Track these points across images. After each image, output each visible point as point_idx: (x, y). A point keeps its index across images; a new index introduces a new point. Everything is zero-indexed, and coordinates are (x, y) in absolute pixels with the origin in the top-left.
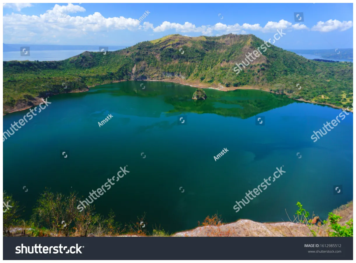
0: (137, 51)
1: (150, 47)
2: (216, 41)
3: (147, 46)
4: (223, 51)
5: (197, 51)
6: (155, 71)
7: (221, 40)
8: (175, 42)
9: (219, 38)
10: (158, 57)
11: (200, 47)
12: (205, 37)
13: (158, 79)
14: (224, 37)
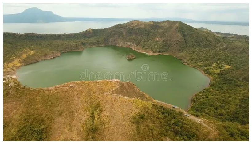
0: (114, 29)
1: (121, 27)
2: (159, 24)
3: (120, 26)
4: (161, 31)
5: (146, 30)
6: (122, 40)
7: (162, 24)
8: (134, 25)
9: (160, 23)
10: (124, 33)
11: (148, 28)
12: (153, 22)
13: (122, 45)
14: (164, 22)
